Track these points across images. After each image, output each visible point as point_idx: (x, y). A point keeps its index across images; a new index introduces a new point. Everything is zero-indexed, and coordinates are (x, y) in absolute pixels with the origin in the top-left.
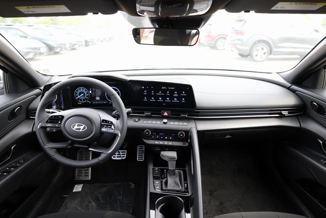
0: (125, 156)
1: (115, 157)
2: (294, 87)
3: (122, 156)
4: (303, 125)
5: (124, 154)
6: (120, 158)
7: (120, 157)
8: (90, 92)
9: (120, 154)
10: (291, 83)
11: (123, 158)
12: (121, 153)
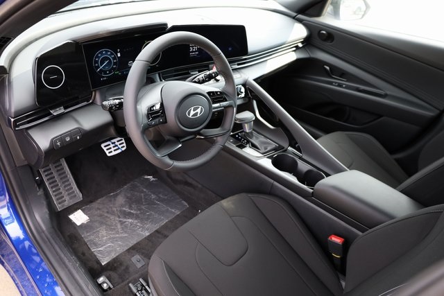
0: (125, 145)
1: (111, 152)
2: (300, 16)
3: (120, 146)
4: (313, 56)
5: (123, 143)
6: (119, 151)
7: (119, 148)
8: (119, 55)
9: (117, 146)
10: (296, 12)
11: (123, 149)
12: (117, 143)
